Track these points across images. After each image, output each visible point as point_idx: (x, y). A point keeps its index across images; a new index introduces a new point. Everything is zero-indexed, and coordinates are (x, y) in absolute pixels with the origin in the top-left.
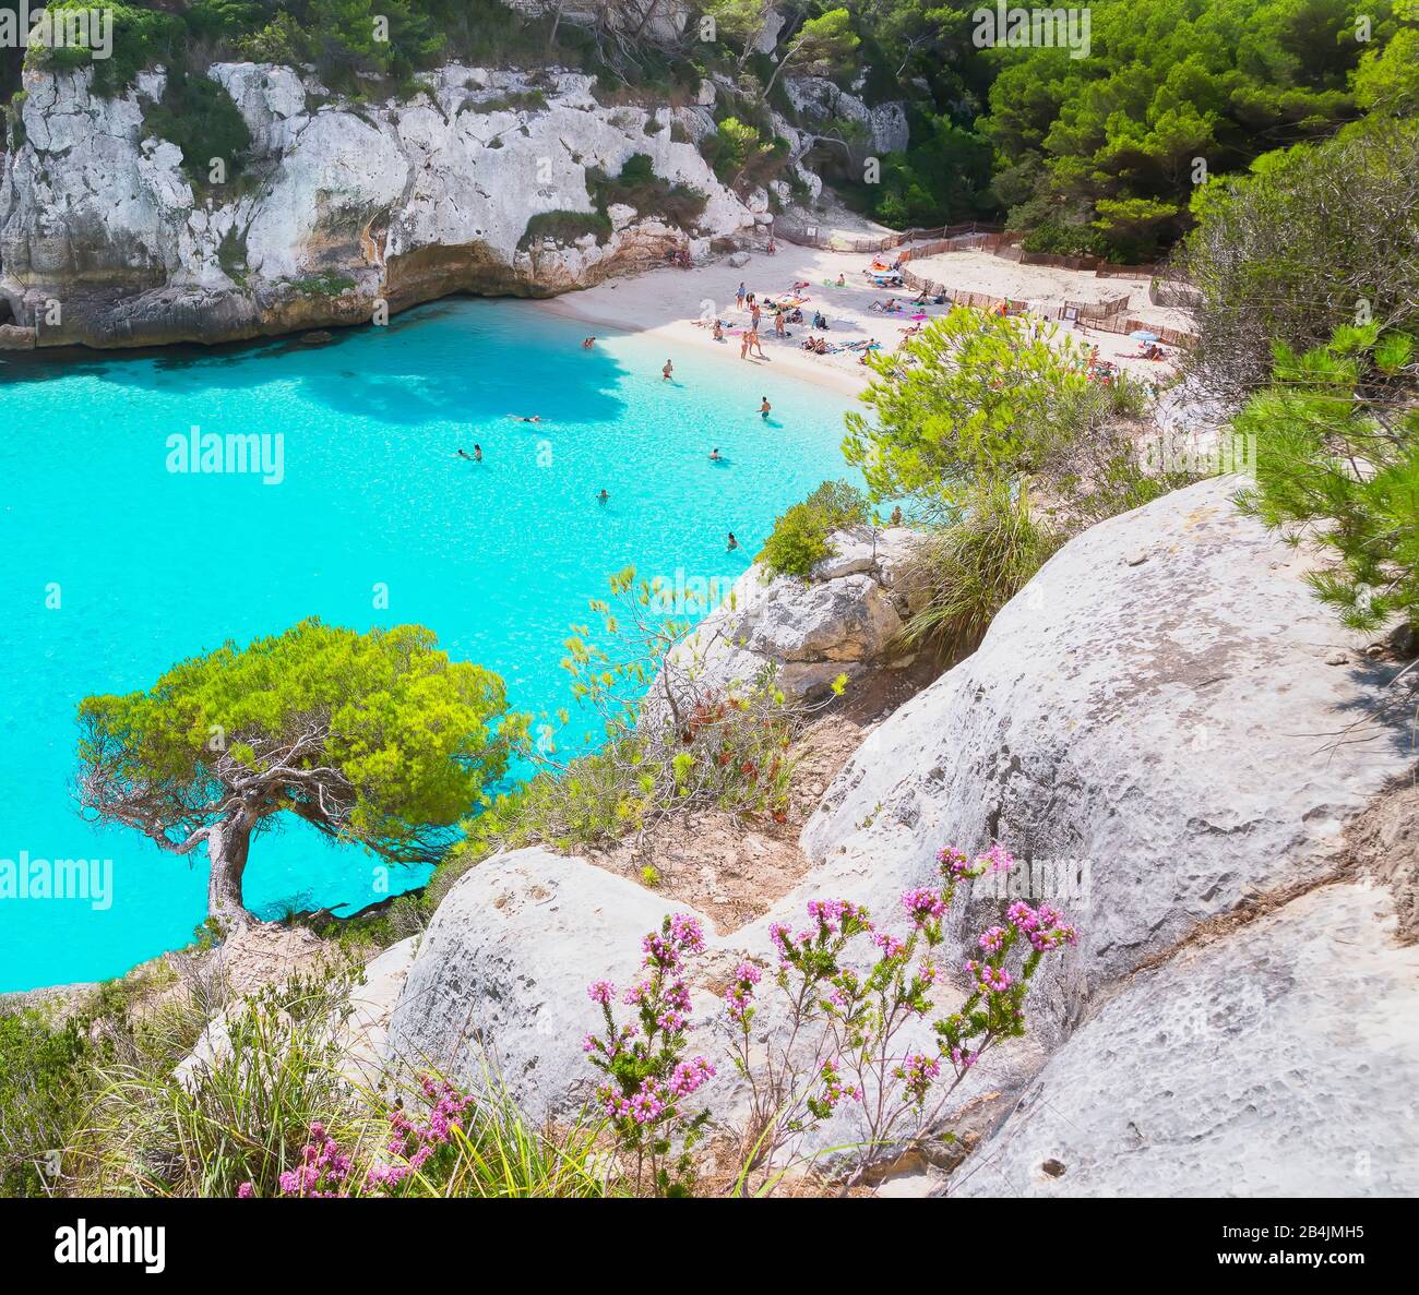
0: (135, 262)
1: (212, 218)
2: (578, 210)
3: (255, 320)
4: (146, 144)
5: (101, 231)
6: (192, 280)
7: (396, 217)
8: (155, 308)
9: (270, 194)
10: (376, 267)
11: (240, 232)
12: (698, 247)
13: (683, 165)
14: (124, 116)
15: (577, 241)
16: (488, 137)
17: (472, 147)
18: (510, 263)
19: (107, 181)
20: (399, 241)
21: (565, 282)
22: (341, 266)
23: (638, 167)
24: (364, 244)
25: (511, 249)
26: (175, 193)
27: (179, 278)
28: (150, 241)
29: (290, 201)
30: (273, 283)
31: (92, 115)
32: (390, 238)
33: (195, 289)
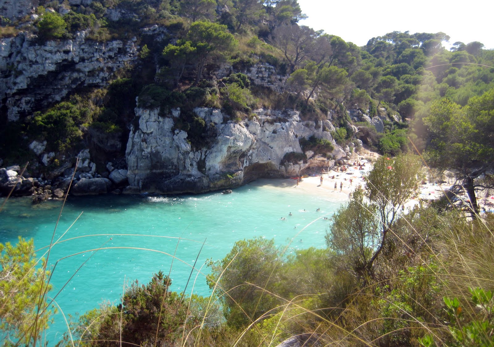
0: (170, 167)
1: (196, 154)
2: (297, 152)
4: (176, 132)
5: (160, 158)
6: (189, 173)
7: (247, 155)
8: (179, 182)
9: (213, 147)
10: (241, 170)
11: (203, 159)
12: (331, 163)
13: (326, 138)
14: (168, 124)
15: (298, 163)
16: (272, 130)
17: (267, 133)
18: (278, 169)
19: (163, 142)
20: (248, 162)
21: (295, 175)
22: (231, 170)
23: (314, 138)
24: (238, 163)
25: (278, 165)
26: (185, 146)
27: (184, 173)
28: (175, 161)
29: (220, 150)
30: (214, 175)
31: (159, 122)
32: (245, 161)
33: (190, 176)
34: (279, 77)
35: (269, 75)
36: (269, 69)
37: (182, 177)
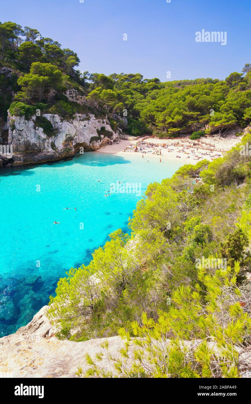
0: (36, 149)
1: (49, 140)
2: (97, 136)
3: (59, 157)
4: (37, 128)
5: (30, 143)
7: (74, 139)
8: (43, 156)
9: (58, 135)
10: (73, 147)
11: (53, 142)
12: (112, 141)
13: (108, 128)
14: (31, 124)
15: (98, 141)
16: (83, 125)
17: (81, 127)
18: (89, 145)
19: (30, 135)
20: (75, 143)
21: (97, 148)
22: (68, 147)
23: (103, 129)
24: (70, 143)
25: (89, 143)
26: (44, 136)
27: (45, 151)
28: (38, 145)
29: (61, 136)
30: (60, 150)
31: (26, 123)
32: (73, 142)
33: (48, 152)
34: (80, 96)
35: (75, 95)
36: (75, 92)
37: (44, 153)
